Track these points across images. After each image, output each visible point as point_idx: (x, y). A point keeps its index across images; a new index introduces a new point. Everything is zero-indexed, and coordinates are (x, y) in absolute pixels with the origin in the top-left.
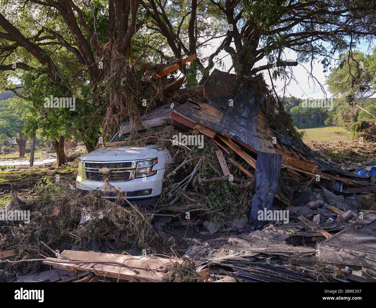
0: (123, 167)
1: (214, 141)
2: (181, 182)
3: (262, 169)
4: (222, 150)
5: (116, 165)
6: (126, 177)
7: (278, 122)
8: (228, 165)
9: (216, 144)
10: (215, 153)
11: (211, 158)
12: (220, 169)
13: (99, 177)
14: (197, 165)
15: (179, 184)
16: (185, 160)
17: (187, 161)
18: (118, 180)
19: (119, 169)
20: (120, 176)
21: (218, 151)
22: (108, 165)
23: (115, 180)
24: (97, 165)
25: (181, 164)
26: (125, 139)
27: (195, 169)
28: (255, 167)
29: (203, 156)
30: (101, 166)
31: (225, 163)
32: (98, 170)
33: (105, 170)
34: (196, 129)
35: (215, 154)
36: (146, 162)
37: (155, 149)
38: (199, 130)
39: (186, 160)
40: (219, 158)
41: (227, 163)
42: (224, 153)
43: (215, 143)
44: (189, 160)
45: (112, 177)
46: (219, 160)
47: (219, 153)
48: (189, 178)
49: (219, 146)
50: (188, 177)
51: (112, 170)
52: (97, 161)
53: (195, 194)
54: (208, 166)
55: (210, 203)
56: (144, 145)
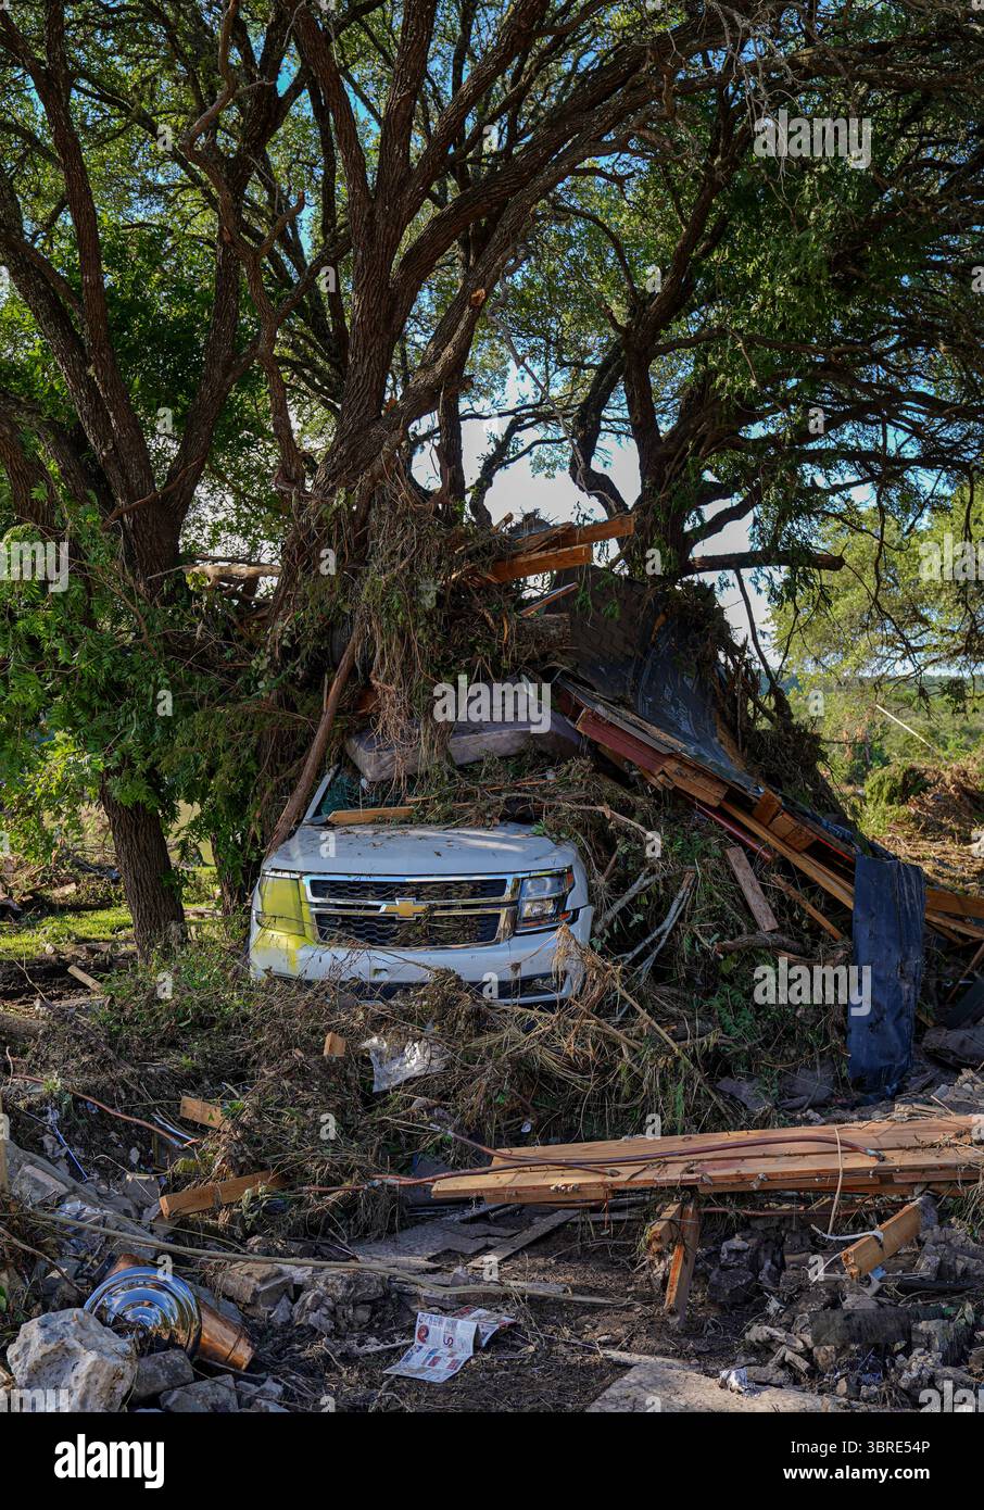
0: (473, 895)
1: (711, 818)
2: (636, 952)
3: (874, 910)
4: (745, 846)
5: (445, 889)
6: (482, 931)
7: (783, 760)
8: (765, 894)
9: (723, 827)
10: (724, 854)
11: (716, 873)
12: (746, 908)
13: (373, 933)
14: (681, 895)
15: (630, 956)
16: (641, 878)
17: (647, 882)
18: (455, 941)
19: (460, 902)
20: (462, 928)
21: (733, 849)
22: (418, 891)
23: (444, 942)
24: (367, 889)
25: (630, 891)
26: (409, 800)
27: (674, 906)
28: (850, 904)
29: (693, 864)
30: (387, 890)
31: (758, 889)
32: (378, 908)
33: (405, 907)
34: (663, 772)
35: (723, 860)
36: (547, 879)
37: (545, 838)
38: (674, 777)
39: (646, 877)
40: (739, 873)
41: (763, 887)
42: (752, 856)
43: (717, 823)
44: (652, 879)
45: (430, 933)
46: (741, 880)
47: (736, 856)
48: (660, 936)
49: (730, 834)
50: (654, 935)
51: (432, 908)
52: (370, 875)
53: (675, 991)
54: (711, 898)
55: (729, 1019)
56: (497, 821)
